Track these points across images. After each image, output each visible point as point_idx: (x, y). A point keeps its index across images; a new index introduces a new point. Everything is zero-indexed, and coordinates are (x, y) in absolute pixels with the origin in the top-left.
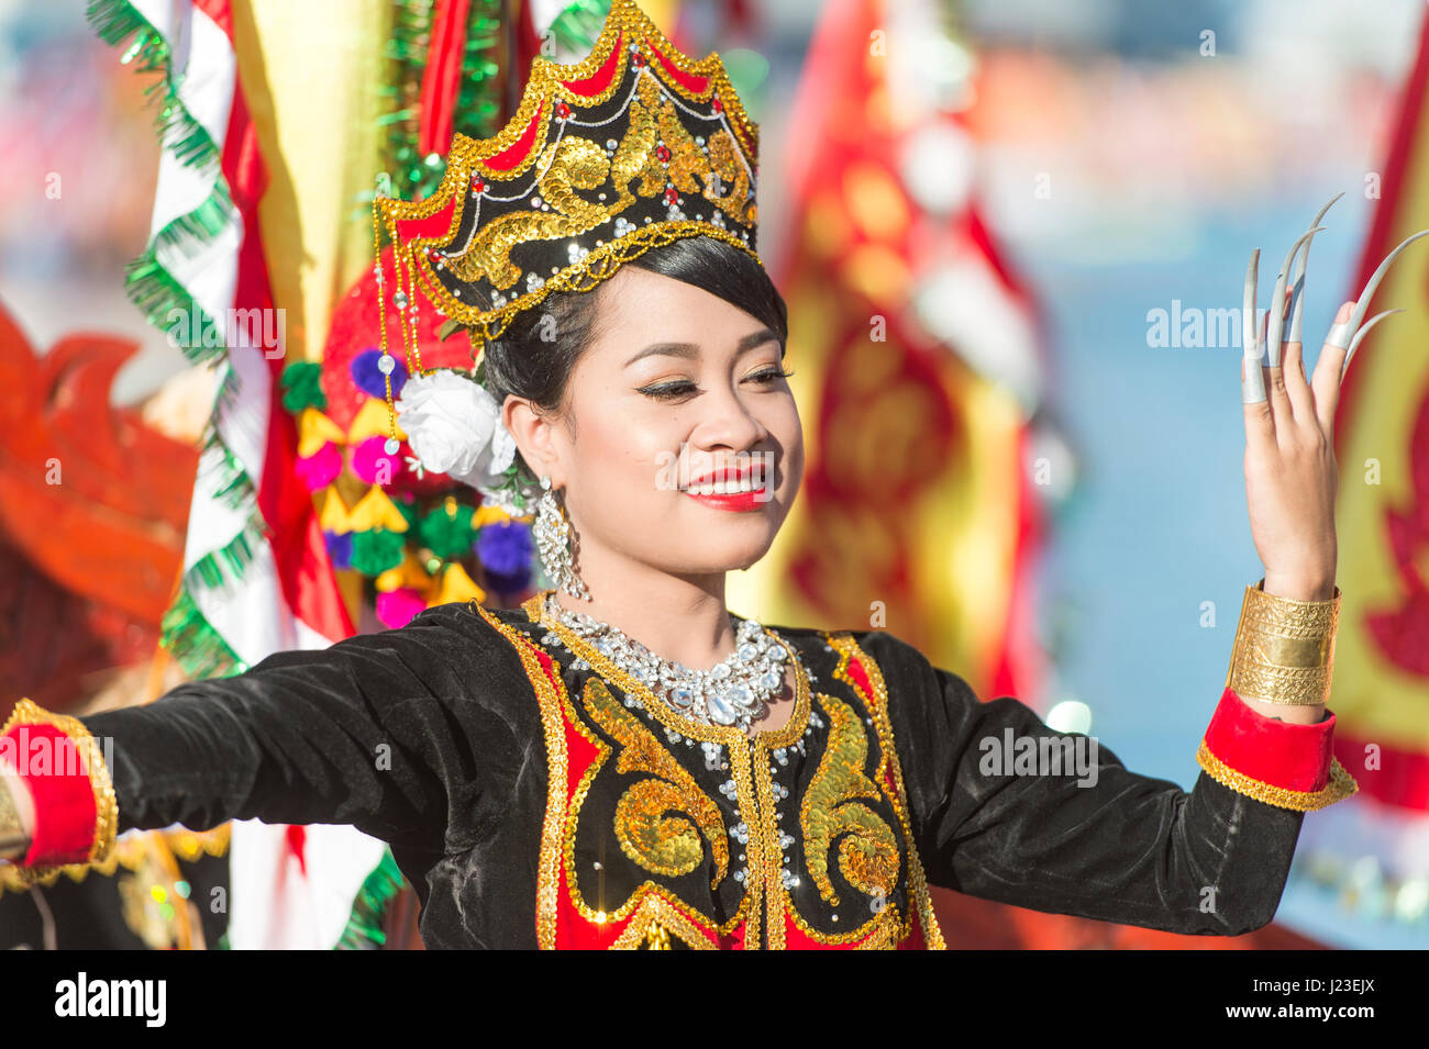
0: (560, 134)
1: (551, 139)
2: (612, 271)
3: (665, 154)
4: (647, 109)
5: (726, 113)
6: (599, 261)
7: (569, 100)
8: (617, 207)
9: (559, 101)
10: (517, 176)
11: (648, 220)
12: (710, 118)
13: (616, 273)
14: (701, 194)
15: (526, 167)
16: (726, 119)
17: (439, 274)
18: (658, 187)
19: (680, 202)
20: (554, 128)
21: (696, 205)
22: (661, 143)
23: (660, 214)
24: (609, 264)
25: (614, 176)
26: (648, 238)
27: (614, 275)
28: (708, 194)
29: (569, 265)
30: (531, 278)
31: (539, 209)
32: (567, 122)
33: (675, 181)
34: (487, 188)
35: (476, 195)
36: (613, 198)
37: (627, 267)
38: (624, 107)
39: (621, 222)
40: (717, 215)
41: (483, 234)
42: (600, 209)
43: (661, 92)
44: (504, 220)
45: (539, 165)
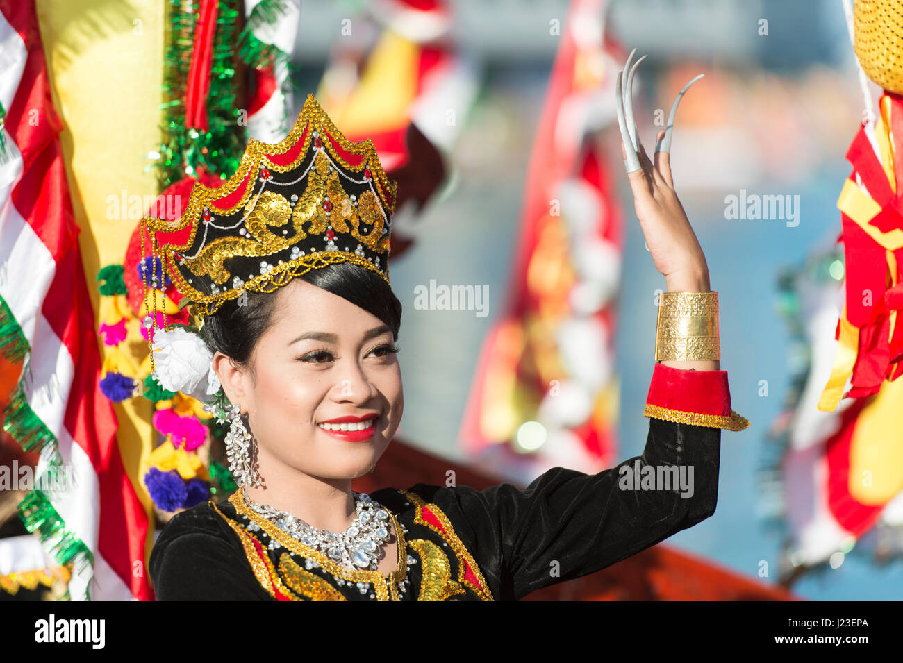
0: (261, 189)
1: (255, 192)
2: (286, 282)
3: (329, 206)
4: (320, 175)
5: (373, 178)
6: (279, 274)
7: (269, 167)
8: (293, 240)
9: (263, 167)
10: (232, 214)
11: (313, 249)
12: (361, 182)
13: (289, 283)
14: (350, 233)
15: (238, 209)
16: (373, 183)
17: (180, 268)
18: (322, 229)
19: (335, 238)
20: (258, 185)
21: (346, 241)
22: (327, 199)
23: (321, 246)
24: (285, 276)
25: (294, 219)
26: (311, 262)
27: (287, 284)
28: (355, 233)
29: (260, 274)
30: (236, 280)
31: (244, 236)
32: (267, 182)
33: (334, 224)
34: (212, 219)
35: (206, 223)
36: (292, 233)
37: (296, 279)
38: (305, 174)
39: (296, 250)
40: (360, 247)
41: (208, 248)
42: (282, 240)
43: (331, 165)
44: (222, 241)
45: (246, 209)
